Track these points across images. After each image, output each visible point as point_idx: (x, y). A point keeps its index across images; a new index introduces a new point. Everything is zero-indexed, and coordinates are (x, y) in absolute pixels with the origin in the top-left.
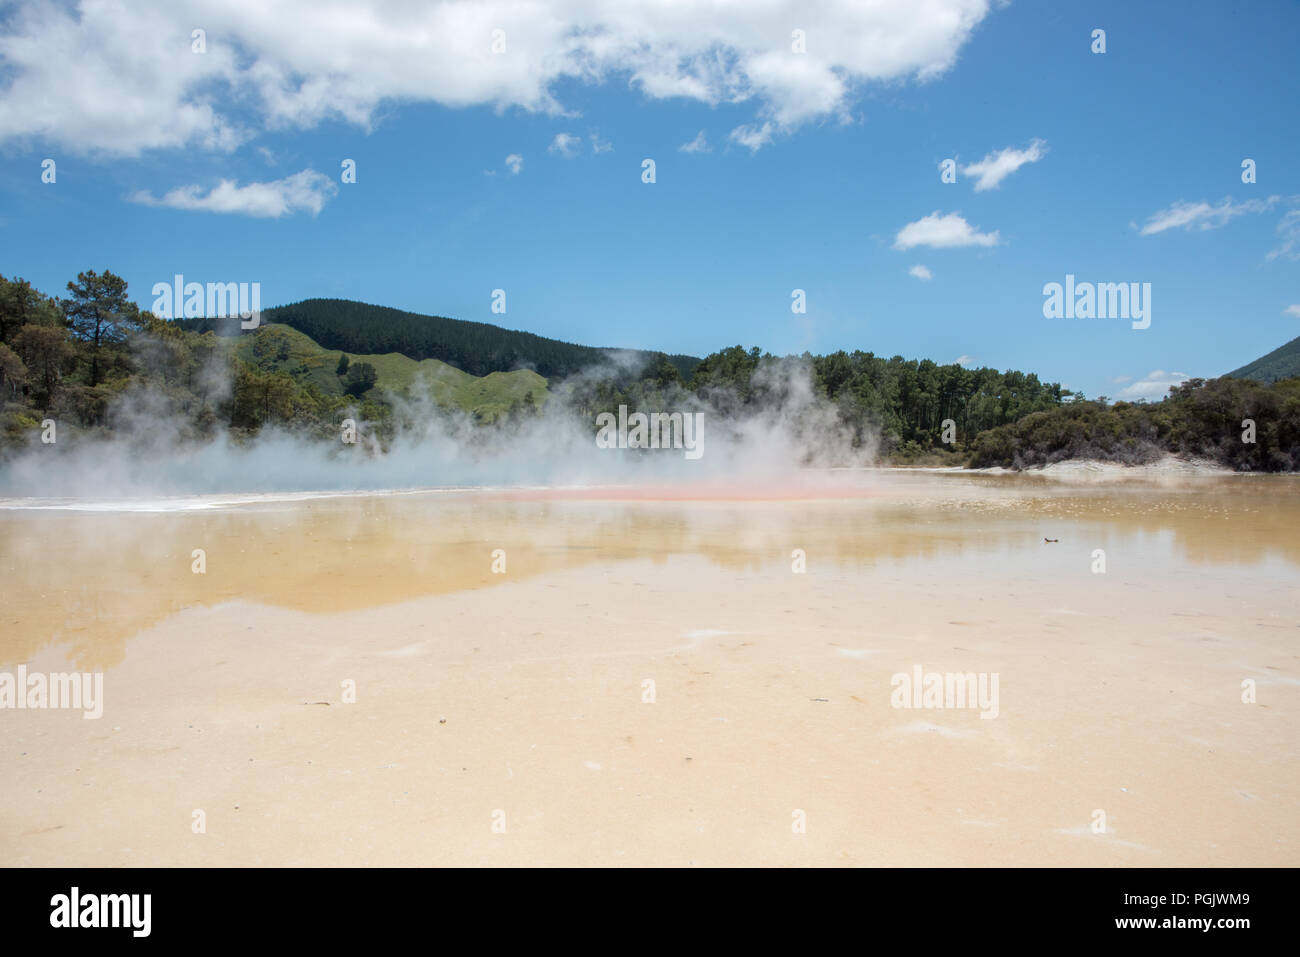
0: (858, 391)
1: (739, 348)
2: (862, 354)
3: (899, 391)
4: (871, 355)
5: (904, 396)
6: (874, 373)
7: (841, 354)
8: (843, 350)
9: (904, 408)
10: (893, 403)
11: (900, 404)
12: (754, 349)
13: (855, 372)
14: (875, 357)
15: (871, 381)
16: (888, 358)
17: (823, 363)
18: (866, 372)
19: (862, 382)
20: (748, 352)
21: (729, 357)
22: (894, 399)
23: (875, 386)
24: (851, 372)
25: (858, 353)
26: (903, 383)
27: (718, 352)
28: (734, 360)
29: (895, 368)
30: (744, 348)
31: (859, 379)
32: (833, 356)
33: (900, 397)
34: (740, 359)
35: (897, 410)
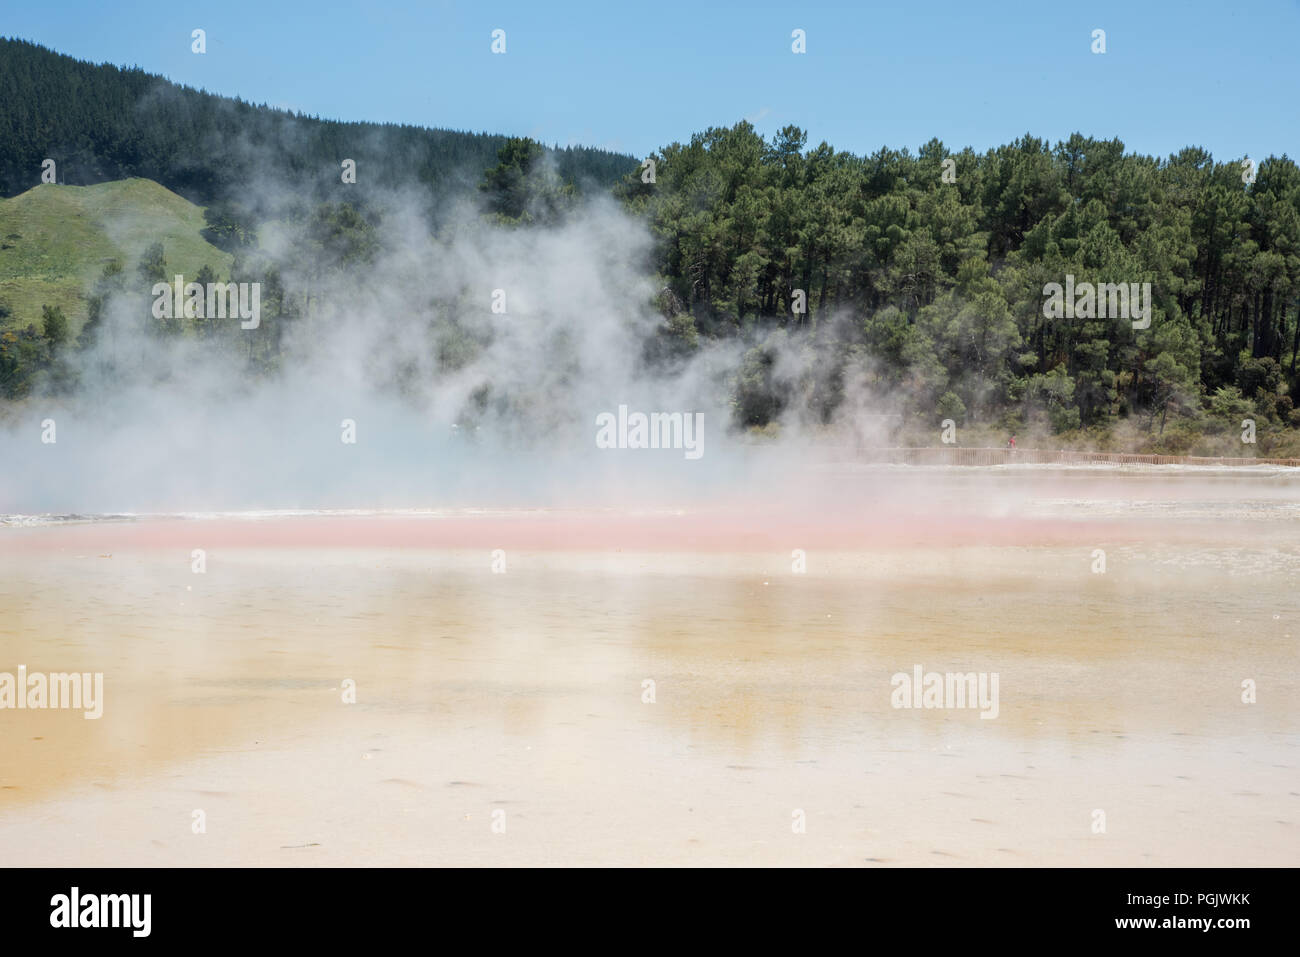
0: (1073, 250)
1: (744, 129)
2: (1091, 145)
3: (1192, 249)
4: (1116, 147)
5: (1208, 265)
6: (1123, 199)
7: (1030, 147)
8: (1035, 136)
9: (1207, 297)
10: (1174, 282)
11: (1195, 285)
12: (786, 132)
13: (1065, 196)
14: (1127, 151)
15: (1113, 221)
16: (1165, 157)
17: (979, 173)
18: (1100, 196)
19: (1088, 226)
20: (768, 140)
21: (717, 158)
22: (1178, 271)
23: (1126, 237)
24: (1057, 196)
25: (1077, 144)
26: (1205, 225)
27: (686, 141)
28: (733, 165)
29: (1183, 185)
30: (758, 131)
31: (1079, 218)
32: (1005, 152)
33: (1195, 264)
34: (748, 162)
35: (1186, 303)
